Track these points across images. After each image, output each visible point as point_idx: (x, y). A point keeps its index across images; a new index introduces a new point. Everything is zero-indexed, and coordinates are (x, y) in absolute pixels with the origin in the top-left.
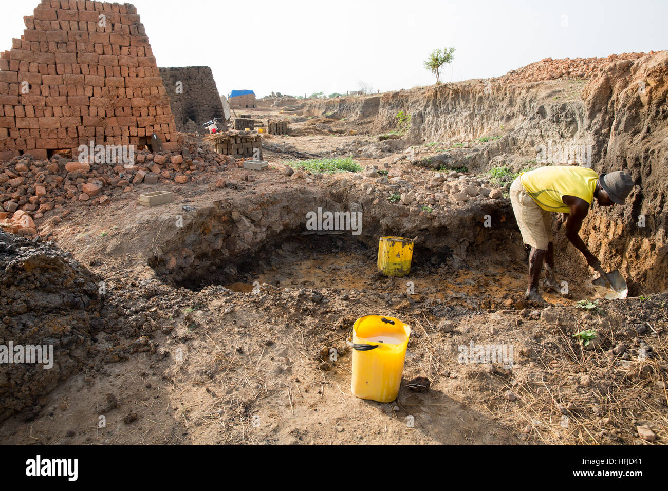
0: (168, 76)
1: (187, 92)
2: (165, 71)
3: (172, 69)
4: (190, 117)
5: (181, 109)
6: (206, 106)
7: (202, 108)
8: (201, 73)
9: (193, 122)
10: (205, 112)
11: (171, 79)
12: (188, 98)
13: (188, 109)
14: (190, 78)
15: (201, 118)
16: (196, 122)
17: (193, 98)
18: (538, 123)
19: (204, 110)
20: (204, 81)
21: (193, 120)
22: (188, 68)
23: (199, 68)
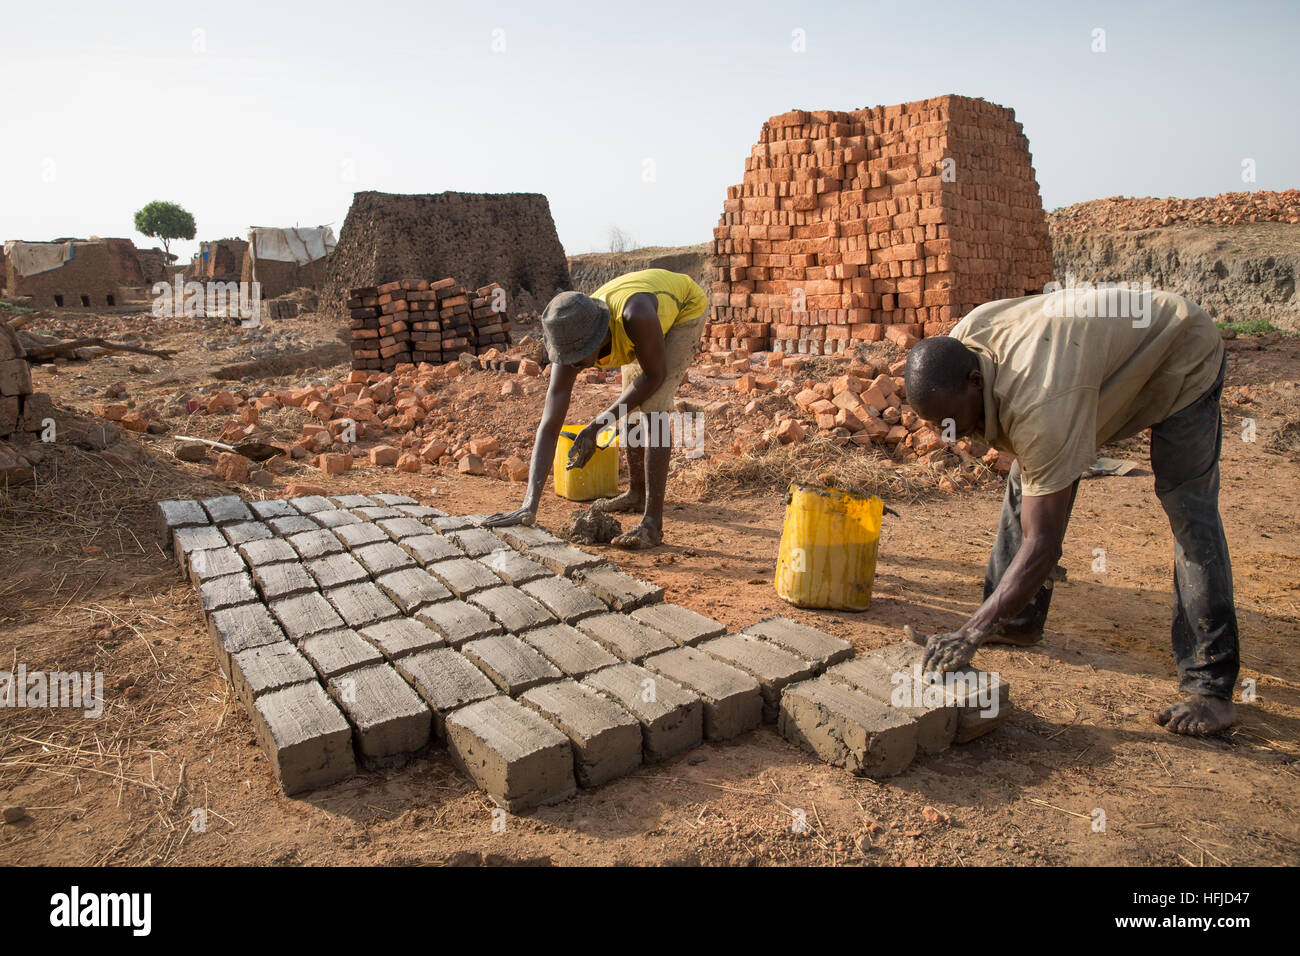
0: (483, 209)
1: (516, 239)
2: (477, 200)
3: (486, 196)
4: (523, 285)
5: (508, 269)
6: (545, 265)
7: (540, 269)
8: (533, 205)
9: (528, 293)
10: (544, 276)
11: (489, 214)
12: (517, 250)
13: (518, 269)
14: (517, 213)
15: (538, 286)
16: (532, 294)
17: (524, 251)
18: (1216, 285)
19: (542, 273)
20: (540, 220)
21: (527, 289)
22: (512, 196)
23: (528, 196)
